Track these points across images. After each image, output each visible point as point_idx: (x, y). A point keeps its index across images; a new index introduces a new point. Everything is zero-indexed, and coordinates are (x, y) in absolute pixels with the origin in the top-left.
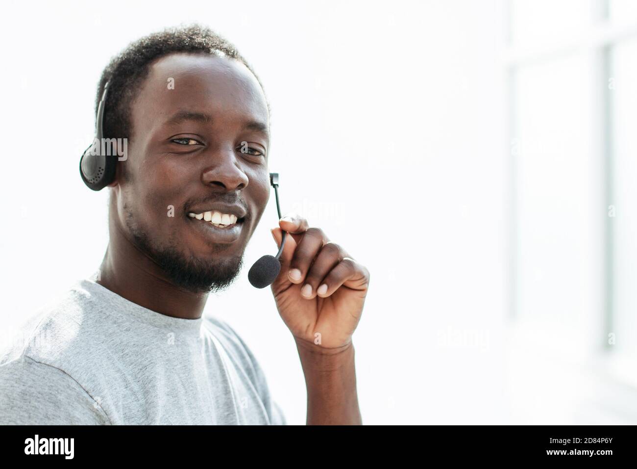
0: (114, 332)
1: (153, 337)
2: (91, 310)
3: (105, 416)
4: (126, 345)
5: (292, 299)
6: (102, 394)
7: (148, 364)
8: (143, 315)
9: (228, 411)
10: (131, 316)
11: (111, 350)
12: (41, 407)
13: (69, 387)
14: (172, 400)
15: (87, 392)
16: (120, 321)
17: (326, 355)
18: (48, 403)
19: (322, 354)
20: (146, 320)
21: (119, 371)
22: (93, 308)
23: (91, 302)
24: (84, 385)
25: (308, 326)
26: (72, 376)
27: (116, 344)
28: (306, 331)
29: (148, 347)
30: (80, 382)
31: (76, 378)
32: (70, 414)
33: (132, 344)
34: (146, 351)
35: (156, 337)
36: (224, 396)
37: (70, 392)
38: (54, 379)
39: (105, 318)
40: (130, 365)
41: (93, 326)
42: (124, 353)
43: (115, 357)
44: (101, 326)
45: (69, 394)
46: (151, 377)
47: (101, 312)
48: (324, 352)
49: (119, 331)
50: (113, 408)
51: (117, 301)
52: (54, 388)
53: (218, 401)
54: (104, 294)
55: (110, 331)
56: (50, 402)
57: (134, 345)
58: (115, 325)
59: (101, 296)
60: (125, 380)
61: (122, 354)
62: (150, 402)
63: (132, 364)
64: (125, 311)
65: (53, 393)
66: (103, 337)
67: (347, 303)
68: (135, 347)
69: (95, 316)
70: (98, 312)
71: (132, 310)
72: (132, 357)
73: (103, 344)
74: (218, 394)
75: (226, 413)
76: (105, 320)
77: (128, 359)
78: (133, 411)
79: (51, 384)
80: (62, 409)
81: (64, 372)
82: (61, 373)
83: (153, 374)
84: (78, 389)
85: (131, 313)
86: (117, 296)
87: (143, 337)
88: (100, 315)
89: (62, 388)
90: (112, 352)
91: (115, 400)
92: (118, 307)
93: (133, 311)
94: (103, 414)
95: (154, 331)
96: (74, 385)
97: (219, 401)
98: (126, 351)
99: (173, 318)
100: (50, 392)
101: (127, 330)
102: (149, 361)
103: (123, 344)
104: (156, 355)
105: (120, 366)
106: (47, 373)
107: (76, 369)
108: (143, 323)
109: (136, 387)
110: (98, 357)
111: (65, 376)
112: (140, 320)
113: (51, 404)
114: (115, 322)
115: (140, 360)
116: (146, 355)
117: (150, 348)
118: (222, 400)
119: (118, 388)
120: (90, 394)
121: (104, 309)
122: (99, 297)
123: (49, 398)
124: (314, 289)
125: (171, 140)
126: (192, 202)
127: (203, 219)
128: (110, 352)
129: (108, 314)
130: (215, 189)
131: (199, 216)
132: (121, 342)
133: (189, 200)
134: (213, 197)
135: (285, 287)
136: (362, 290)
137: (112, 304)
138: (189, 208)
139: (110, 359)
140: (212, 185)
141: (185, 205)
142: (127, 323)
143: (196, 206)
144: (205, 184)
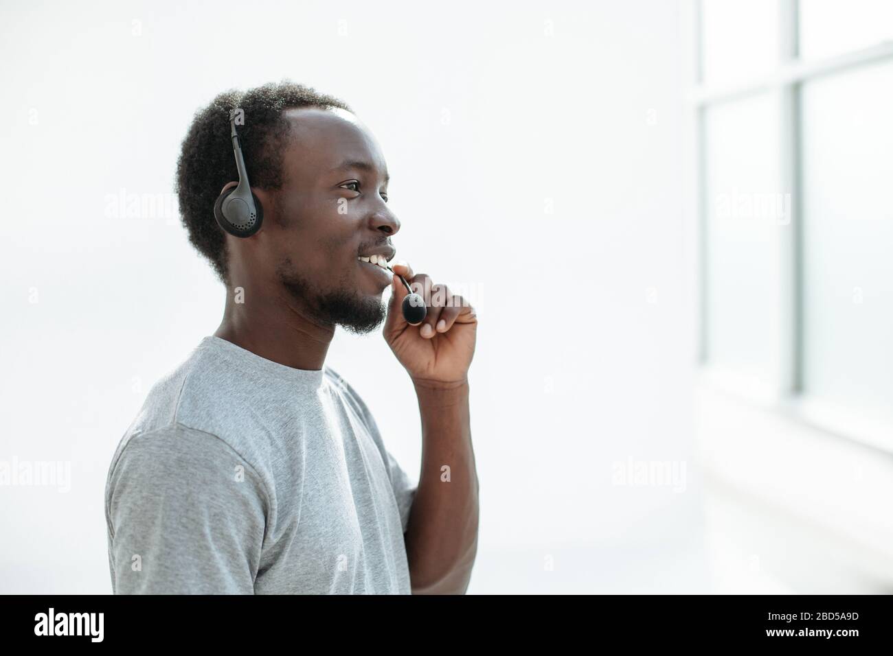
0: (253, 389)
1: (288, 391)
3: (259, 478)
4: (266, 401)
5: (408, 342)
6: (253, 457)
8: (276, 370)
9: (355, 457)
10: (264, 371)
11: (255, 407)
12: (198, 473)
13: (223, 452)
14: (313, 452)
15: (240, 456)
16: (255, 378)
17: (448, 389)
18: (204, 469)
19: (444, 389)
20: (279, 374)
21: (264, 428)
24: (237, 448)
25: (429, 364)
26: (226, 441)
27: (257, 401)
29: (286, 402)
30: (233, 446)
31: (229, 443)
32: (226, 479)
33: (272, 399)
34: (285, 406)
35: (291, 391)
36: (351, 443)
37: (224, 456)
38: (209, 444)
39: (242, 376)
42: (266, 408)
43: (258, 413)
44: (240, 384)
45: (224, 459)
46: (292, 433)
47: (237, 370)
48: (447, 386)
49: (256, 388)
50: (265, 469)
52: (209, 454)
53: (347, 447)
55: (249, 388)
56: (207, 468)
58: (252, 383)
59: (233, 353)
60: (270, 437)
61: (265, 410)
62: (294, 458)
63: (274, 419)
65: (209, 459)
66: (244, 394)
67: (461, 337)
68: (274, 403)
69: (232, 375)
70: (233, 370)
71: (264, 366)
72: (273, 412)
73: (245, 402)
74: (347, 441)
75: (354, 459)
76: (241, 378)
77: (270, 415)
78: (280, 469)
79: (206, 450)
80: (219, 474)
81: (217, 437)
82: (215, 439)
83: (294, 430)
84: (232, 453)
86: (249, 353)
87: (279, 392)
88: (236, 374)
89: (218, 454)
90: (255, 409)
91: (265, 460)
93: (266, 366)
94: (256, 475)
95: (288, 385)
96: (228, 450)
97: (349, 448)
98: (268, 407)
100: (206, 457)
101: (262, 387)
104: (295, 410)
105: (263, 422)
106: (201, 439)
107: (227, 434)
108: (276, 377)
109: (280, 443)
110: (243, 417)
111: (219, 441)
112: (273, 375)
113: (206, 470)
114: (251, 380)
117: (289, 403)
118: (350, 447)
119: (265, 447)
120: (244, 457)
121: (239, 367)
122: (232, 355)
123: (206, 464)
124: (432, 328)
125: (339, 186)
126: (365, 246)
127: (370, 261)
128: (253, 409)
129: (243, 371)
130: (380, 233)
131: (366, 260)
132: (262, 399)
133: (361, 243)
134: (382, 240)
135: (399, 332)
136: (474, 323)
137: (245, 361)
138: (363, 251)
139: (254, 418)
140: (378, 230)
141: (359, 248)
142: (263, 379)
143: (370, 249)
144: (371, 228)
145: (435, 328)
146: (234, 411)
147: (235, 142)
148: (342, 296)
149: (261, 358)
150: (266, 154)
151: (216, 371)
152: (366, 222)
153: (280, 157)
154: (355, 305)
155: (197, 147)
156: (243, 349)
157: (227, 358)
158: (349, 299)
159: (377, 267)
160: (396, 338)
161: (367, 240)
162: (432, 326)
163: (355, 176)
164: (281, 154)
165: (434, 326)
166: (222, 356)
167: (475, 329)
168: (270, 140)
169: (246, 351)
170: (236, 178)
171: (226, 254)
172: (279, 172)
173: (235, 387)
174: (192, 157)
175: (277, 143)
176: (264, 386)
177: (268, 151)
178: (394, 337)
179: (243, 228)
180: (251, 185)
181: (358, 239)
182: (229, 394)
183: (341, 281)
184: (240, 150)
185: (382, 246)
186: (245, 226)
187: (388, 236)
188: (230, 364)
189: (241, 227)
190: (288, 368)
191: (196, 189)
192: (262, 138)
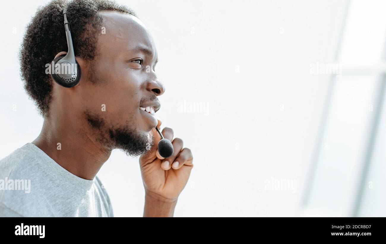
0: (50, 187)
1: (72, 192)
2: (38, 170)
4: (57, 197)
5: (154, 168)
7: (68, 212)
10: (60, 176)
16: (54, 179)
17: (167, 203)
19: (164, 202)
20: (68, 179)
22: (39, 168)
23: (38, 164)
25: (161, 185)
27: (51, 196)
28: (159, 188)
29: (70, 200)
34: (68, 202)
35: (73, 192)
39: (46, 177)
40: (58, 211)
41: (39, 182)
42: (56, 202)
43: (51, 205)
44: (44, 182)
47: (44, 172)
48: (166, 201)
49: (53, 186)
51: (53, 165)
54: (46, 159)
55: (49, 186)
57: (62, 197)
58: (51, 182)
61: (55, 203)
63: (59, 210)
64: (57, 172)
66: (45, 190)
68: (62, 199)
69: (40, 175)
70: (42, 171)
72: (60, 206)
76: (45, 178)
77: (57, 207)
85: (60, 174)
87: (66, 192)
88: (42, 174)
90: (49, 201)
92: (53, 169)
93: (62, 173)
98: (57, 201)
99: (83, 179)
102: (70, 210)
103: (56, 196)
112: (65, 179)
114: (51, 180)
115: (64, 209)
116: (68, 206)
117: (71, 201)
121: (46, 170)
124: (170, 164)
125: (132, 61)
126: (144, 100)
127: (145, 110)
128: (48, 202)
129: (47, 174)
130: (153, 93)
131: (143, 109)
132: (55, 195)
133: (142, 99)
134: (153, 98)
135: (151, 161)
136: (191, 166)
137: (50, 166)
138: (143, 104)
139: (48, 207)
140: (152, 91)
141: (141, 101)
142: (58, 181)
143: (147, 103)
144: (148, 90)
145: (171, 165)
146: (37, 201)
147: (67, 27)
148: (127, 131)
149: (60, 167)
150: (86, 36)
151: (31, 170)
152: (146, 85)
153: (95, 39)
154: (134, 137)
155: (40, 28)
156: (50, 158)
157: (39, 162)
158: (131, 133)
159: (150, 114)
160: (148, 164)
161: (145, 96)
162: (170, 163)
163: (141, 56)
164: (96, 37)
165: (171, 163)
166: (36, 160)
167: (191, 169)
168: (89, 27)
169: (52, 160)
170: (66, 49)
171: (51, 98)
172: (93, 49)
173: (40, 183)
174: (35, 34)
175: (94, 30)
176: (58, 186)
177: (88, 34)
178: (147, 163)
179: (69, 81)
180: (75, 55)
181: (141, 95)
182: (36, 188)
183: (127, 121)
184: (69, 32)
185: (154, 101)
186: (70, 80)
187: (157, 95)
188: (40, 166)
189: (67, 80)
190: (75, 176)
191: (37, 55)
192: (84, 26)
